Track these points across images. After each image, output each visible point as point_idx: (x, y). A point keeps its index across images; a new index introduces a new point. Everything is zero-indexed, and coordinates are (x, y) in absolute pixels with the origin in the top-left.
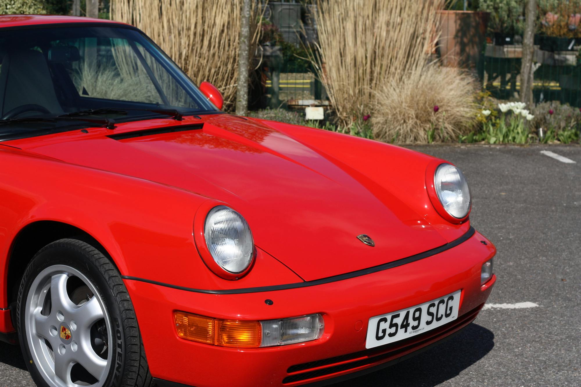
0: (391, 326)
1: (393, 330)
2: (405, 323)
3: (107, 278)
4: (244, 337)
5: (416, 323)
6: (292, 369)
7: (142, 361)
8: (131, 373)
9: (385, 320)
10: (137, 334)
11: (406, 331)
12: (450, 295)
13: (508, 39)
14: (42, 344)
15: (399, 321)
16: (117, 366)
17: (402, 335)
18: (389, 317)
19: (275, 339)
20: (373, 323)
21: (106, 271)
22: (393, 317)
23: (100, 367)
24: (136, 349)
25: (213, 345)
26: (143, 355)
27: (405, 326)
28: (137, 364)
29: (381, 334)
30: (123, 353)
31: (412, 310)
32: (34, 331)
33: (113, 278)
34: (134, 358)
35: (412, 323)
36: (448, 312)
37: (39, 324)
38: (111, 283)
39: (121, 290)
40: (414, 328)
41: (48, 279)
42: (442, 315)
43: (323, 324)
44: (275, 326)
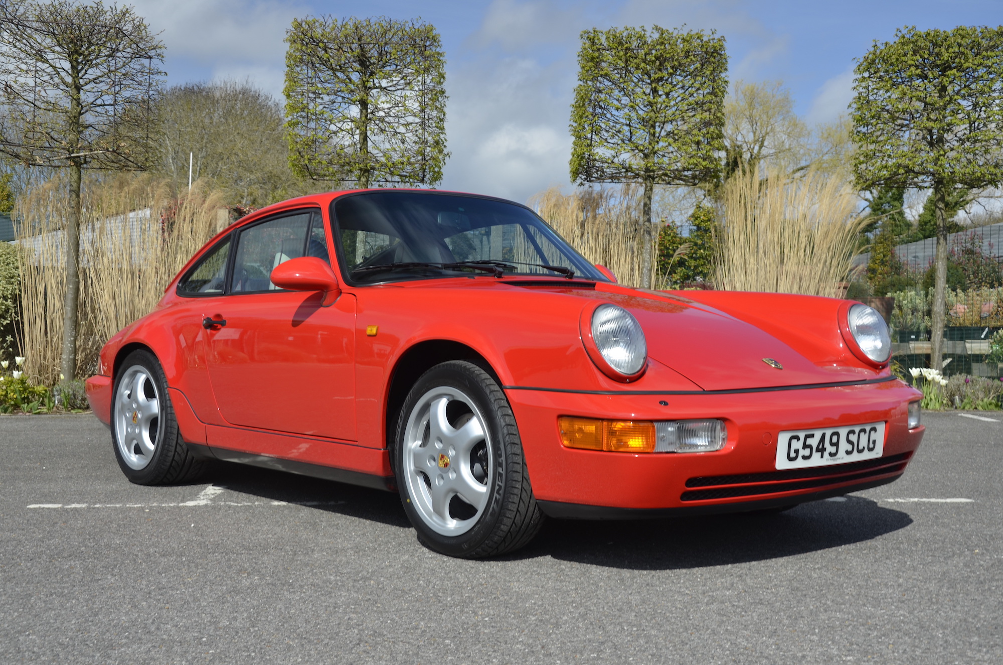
0: (805, 446)
1: (807, 452)
2: (821, 447)
3: (488, 392)
4: (636, 443)
5: (833, 450)
6: (691, 482)
7: (525, 482)
8: (512, 496)
9: (798, 438)
10: (519, 452)
11: (822, 456)
12: (873, 426)
13: (913, 337)
14: (420, 481)
15: (814, 442)
16: (497, 488)
17: (816, 461)
18: (802, 435)
19: (671, 444)
20: (783, 439)
21: (487, 385)
22: (807, 437)
23: (480, 494)
24: (518, 468)
25: (602, 451)
26: (525, 475)
27: (821, 450)
28: (519, 486)
29: (793, 455)
30: (503, 473)
31: (828, 432)
32: (412, 467)
33: (495, 393)
34: (516, 479)
35: (830, 449)
36: (871, 446)
37: (417, 457)
38: (492, 398)
39: (503, 405)
40: (831, 454)
41: (427, 407)
42: (864, 448)
43: (726, 433)
44: (670, 429)
